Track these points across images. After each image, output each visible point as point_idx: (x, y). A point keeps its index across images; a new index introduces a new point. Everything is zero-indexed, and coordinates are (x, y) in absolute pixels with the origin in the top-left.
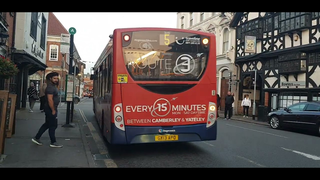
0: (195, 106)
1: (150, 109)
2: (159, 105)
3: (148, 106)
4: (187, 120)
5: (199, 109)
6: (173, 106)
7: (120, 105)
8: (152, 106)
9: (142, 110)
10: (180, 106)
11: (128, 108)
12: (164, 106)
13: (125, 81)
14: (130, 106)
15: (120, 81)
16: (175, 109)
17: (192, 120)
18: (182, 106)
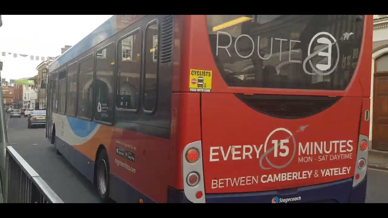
0: (336, 142)
1: (258, 152)
2: (275, 142)
3: (255, 146)
4: (323, 173)
5: (343, 149)
6: (300, 144)
7: (198, 144)
8: (262, 146)
9: (241, 155)
10: (312, 143)
11: (214, 151)
12: (285, 144)
13: (205, 87)
14: (218, 148)
15: (195, 86)
16: (304, 152)
17: (330, 174)
18: (316, 144)
